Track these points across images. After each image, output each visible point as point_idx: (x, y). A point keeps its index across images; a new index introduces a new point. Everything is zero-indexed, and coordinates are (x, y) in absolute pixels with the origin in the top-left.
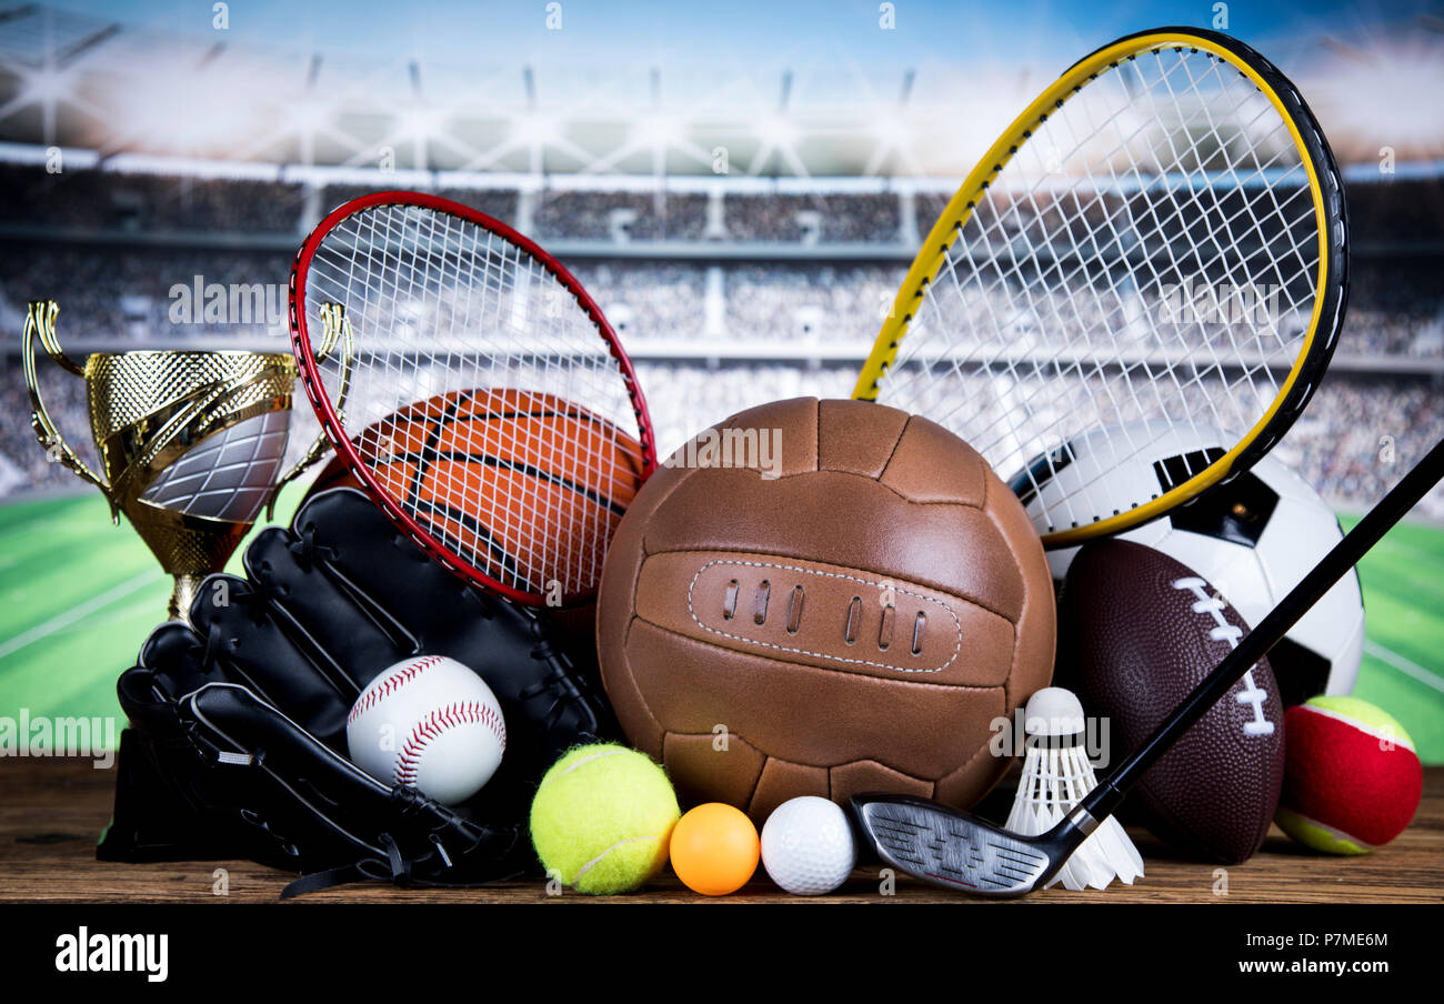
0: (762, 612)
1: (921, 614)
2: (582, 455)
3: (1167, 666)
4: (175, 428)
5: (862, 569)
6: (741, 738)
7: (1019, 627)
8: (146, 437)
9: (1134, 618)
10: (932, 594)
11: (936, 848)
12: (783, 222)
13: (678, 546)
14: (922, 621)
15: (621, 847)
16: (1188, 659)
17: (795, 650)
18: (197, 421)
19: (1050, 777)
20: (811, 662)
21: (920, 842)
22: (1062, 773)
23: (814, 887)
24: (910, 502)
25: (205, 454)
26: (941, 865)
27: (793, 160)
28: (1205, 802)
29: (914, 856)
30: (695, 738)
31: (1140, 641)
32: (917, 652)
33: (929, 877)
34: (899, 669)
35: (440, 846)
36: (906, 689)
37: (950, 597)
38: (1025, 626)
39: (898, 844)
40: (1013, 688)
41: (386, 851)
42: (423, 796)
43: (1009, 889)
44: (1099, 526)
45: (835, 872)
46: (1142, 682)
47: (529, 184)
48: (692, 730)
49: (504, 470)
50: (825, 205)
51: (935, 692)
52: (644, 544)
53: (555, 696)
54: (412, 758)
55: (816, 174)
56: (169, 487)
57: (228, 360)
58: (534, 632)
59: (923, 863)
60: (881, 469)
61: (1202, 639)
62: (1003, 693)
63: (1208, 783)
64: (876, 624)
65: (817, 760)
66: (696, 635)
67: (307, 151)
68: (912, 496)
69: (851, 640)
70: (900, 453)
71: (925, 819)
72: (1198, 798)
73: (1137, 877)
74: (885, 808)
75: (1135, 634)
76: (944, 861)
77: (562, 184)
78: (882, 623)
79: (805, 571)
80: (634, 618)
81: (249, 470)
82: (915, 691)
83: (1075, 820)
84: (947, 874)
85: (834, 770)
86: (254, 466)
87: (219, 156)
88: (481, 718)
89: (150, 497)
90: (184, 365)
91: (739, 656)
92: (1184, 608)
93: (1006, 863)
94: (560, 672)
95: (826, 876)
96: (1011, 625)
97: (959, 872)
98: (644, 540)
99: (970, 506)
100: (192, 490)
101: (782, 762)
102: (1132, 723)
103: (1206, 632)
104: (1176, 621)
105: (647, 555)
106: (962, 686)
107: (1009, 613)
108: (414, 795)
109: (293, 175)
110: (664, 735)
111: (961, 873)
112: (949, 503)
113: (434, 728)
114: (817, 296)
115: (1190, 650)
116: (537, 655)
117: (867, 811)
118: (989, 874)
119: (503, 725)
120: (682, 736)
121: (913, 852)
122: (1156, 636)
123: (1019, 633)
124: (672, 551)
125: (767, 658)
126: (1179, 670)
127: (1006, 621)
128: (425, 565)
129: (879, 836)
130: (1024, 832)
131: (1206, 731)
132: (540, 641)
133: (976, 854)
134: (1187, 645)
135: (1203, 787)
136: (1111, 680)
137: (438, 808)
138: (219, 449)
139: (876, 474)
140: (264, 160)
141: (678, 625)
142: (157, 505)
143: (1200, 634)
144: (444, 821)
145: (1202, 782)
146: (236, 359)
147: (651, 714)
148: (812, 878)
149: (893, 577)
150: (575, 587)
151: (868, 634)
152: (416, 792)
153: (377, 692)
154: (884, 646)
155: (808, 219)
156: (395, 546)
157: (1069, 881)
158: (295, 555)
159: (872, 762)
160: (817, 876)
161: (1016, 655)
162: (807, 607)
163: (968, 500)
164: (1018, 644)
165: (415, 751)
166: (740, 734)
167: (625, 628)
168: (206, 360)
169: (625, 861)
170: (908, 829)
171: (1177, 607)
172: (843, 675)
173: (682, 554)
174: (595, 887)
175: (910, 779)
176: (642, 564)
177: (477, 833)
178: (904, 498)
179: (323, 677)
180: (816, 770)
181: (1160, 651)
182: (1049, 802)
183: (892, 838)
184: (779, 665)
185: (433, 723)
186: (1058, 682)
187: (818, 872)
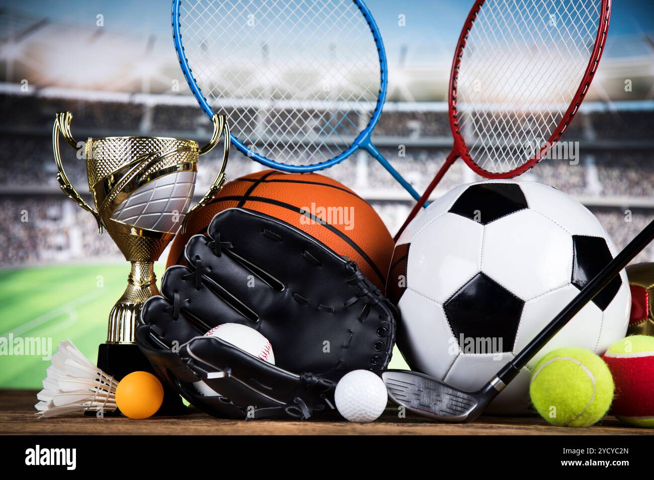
4: (128, 179)
8: (113, 185)
11: (418, 394)
12: (400, 126)
18: (140, 175)
21: (409, 391)
25: (145, 193)
26: (420, 403)
27: (406, 93)
33: (413, 409)
43: (456, 417)
47: (263, 105)
50: (424, 118)
53: (364, 303)
55: (419, 100)
56: (125, 211)
57: (162, 142)
59: (410, 402)
67: (146, 86)
76: (422, 400)
77: (283, 105)
81: (169, 203)
83: (493, 383)
84: (422, 407)
86: (172, 201)
87: (99, 88)
89: (116, 217)
90: (135, 147)
93: (455, 403)
97: (428, 407)
100: (137, 213)
109: (139, 99)
111: (430, 407)
114: (418, 166)
116: (351, 283)
118: (444, 408)
121: (406, 396)
128: (281, 243)
133: (439, 398)
138: (152, 190)
140: (122, 91)
142: (119, 222)
144: (328, 387)
146: (166, 142)
155: (414, 125)
156: (263, 235)
168: (150, 142)
170: (404, 385)
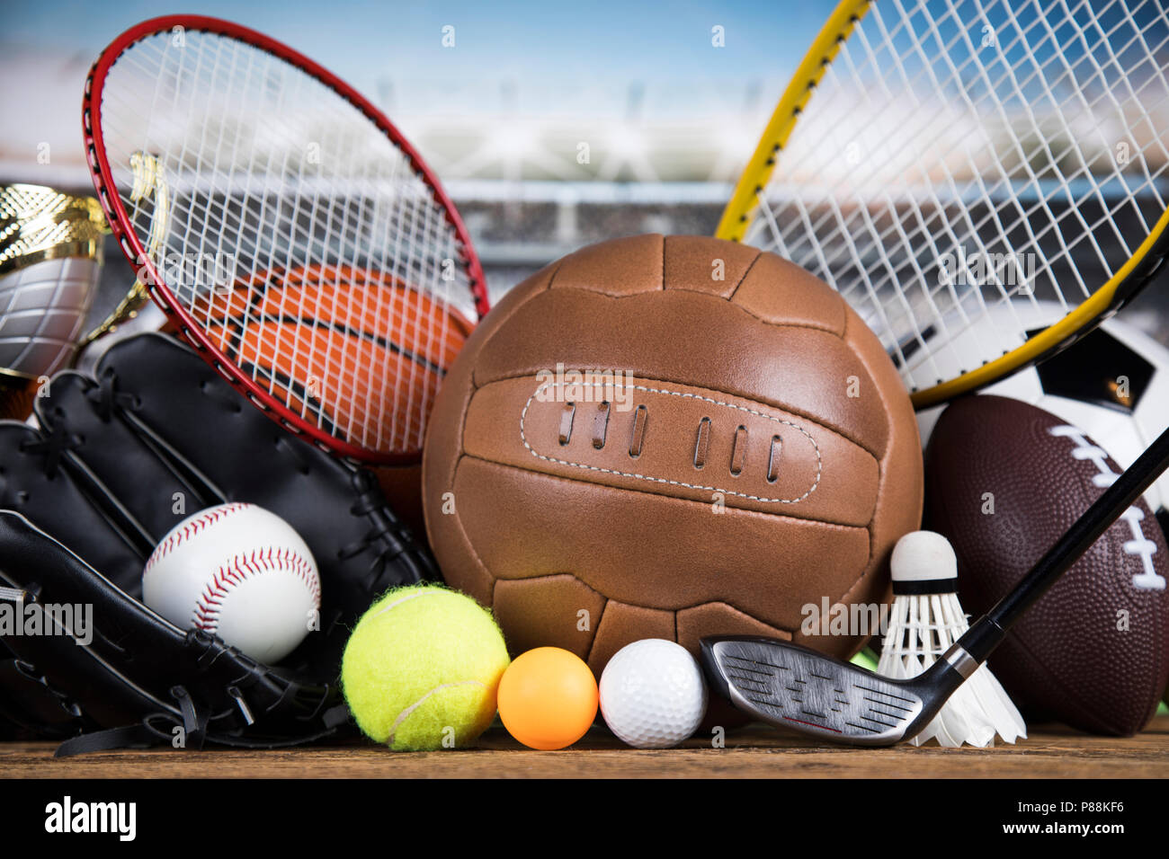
0: (601, 436)
1: (777, 438)
2: (412, 315)
3: (1045, 513)
5: (711, 389)
6: (577, 579)
7: (885, 463)
9: (1009, 464)
10: (788, 417)
11: (796, 689)
13: (509, 373)
14: (777, 445)
15: (442, 691)
16: (1069, 505)
17: (637, 476)
19: (920, 625)
20: (655, 489)
21: (777, 683)
22: (933, 620)
23: (659, 736)
24: (764, 322)
26: (802, 708)
27: (641, 167)
28: (1091, 662)
29: (771, 698)
30: (528, 582)
31: (1016, 488)
32: (772, 479)
33: (787, 721)
34: (752, 497)
35: (240, 701)
36: (760, 520)
37: (809, 422)
38: (891, 464)
39: (752, 685)
40: (877, 530)
41: (179, 708)
42: (221, 642)
43: (878, 736)
44: (966, 377)
45: (682, 718)
46: (1018, 530)
48: (525, 573)
49: (323, 331)
51: (793, 526)
52: (473, 378)
53: (376, 554)
54: (212, 606)
55: (669, 180)
57: (24, 196)
58: (353, 484)
59: (781, 706)
60: (732, 290)
61: (1083, 485)
62: (867, 534)
63: (1094, 640)
64: (727, 447)
65: (663, 602)
66: (528, 465)
68: (767, 317)
69: (699, 464)
70: (753, 276)
71: (783, 658)
72: (1083, 657)
73: (1018, 737)
74: (740, 648)
75: (1011, 481)
76: (805, 703)
78: (734, 446)
79: (648, 390)
80: (461, 457)
82: (772, 523)
83: (951, 661)
84: (808, 718)
85: (681, 614)
86: (53, 316)
88: (291, 566)
91: (575, 486)
92: (1063, 454)
93: (875, 706)
94: (381, 526)
95: (672, 723)
96: (875, 460)
97: (821, 716)
98: (473, 374)
99: (830, 332)
101: (624, 606)
102: (1009, 576)
103: (1089, 478)
104: (1055, 466)
105: (476, 388)
106: (822, 521)
107: (873, 447)
108: (212, 641)
110: (493, 585)
111: (824, 717)
112: (807, 327)
113: (237, 573)
115: (1072, 496)
116: (357, 511)
117: (718, 650)
118: (855, 718)
119: (317, 579)
120: (513, 582)
121: (770, 694)
122: (1033, 482)
123: (884, 470)
124: (503, 379)
125: (606, 486)
126: (1059, 516)
127: (870, 455)
128: (237, 416)
129: (732, 677)
130: (894, 676)
131: (1091, 582)
132: (360, 495)
133: (841, 697)
134: (1068, 491)
135: (1089, 645)
136: (984, 530)
137: (238, 657)
138: (12, 291)
139: (727, 295)
141: (509, 455)
143: (1082, 481)
144: (245, 671)
145: (1087, 639)
146: (33, 195)
147: (479, 561)
148: (656, 724)
149: (746, 398)
150: (401, 446)
151: (718, 458)
152: (214, 638)
153: (176, 538)
154: (736, 471)
156: (203, 393)
157: (944, 736)
158: (94, 405)
159: (724, 605)
160: (662, 722)
161: (881, 494)
162: (651, 428)
163: (827, 326)
164: (883, 481)
165: (215, 598)
166: (576, 574)
167: (452, 469)
169: (446, 707)
170: (764, 669)
171: (1055, 452)
172: (691, 504)
173: (514, 380)
174: (413, 740)
175: (765, 626)
176: (471, 398)
177: (283, 686)
178: (758, 318)
179: (122, 540)
180: (661, 613)
181: (1039, 497)
182: (919, 653)
183: (745, 679)
184: (620, 494)
185: (237, 568)
186: (927, 525)
187: (663, 717)
